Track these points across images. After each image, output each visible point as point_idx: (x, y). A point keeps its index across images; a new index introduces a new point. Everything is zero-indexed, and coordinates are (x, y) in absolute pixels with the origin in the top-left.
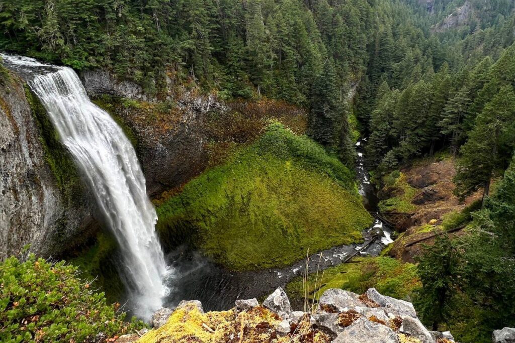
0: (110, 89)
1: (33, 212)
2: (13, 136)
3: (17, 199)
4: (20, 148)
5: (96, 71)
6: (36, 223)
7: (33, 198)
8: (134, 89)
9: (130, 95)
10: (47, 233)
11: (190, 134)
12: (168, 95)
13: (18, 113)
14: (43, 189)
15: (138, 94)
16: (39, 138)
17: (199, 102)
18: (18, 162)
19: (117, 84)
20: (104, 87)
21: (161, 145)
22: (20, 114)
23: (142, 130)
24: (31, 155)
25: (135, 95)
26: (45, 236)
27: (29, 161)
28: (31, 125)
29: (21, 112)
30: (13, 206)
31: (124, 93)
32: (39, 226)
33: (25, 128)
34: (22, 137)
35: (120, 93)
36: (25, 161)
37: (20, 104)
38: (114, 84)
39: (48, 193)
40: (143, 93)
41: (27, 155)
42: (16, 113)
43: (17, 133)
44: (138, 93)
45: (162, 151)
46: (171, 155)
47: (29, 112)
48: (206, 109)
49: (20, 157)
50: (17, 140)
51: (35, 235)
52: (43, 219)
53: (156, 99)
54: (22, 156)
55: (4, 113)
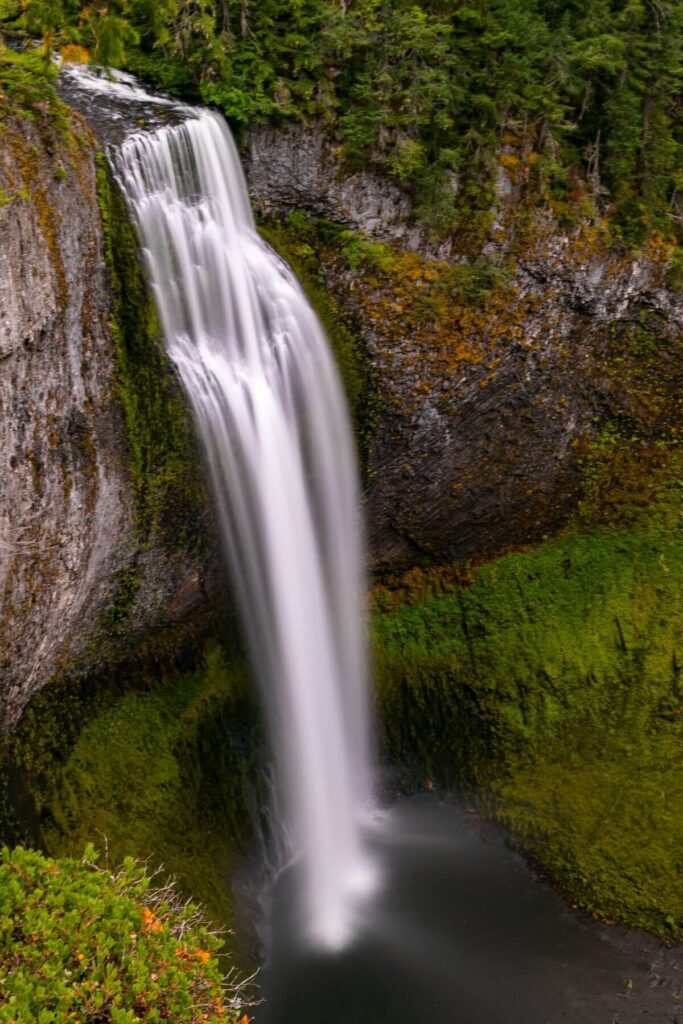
0: (315, 194)
1: (68, 534)
2: (54, 307)
3: (39, 489)
4: (65, 345)
5: (286, 132)
6: (70, 565)
7: (74, 494)
8: (387, 203)
9: (371, 224)
10: (89, 600)
11: (538, 390)
12: (490, 240)
13: (73, 241)
14: (98, 474)
15: (394, 222)
16: (110, 325)
17: (596, 278)
18: (55, 383)
19: (339, 180)
20: (300, 188)
21: (434, 412)
22: (76, 244)
23: (384, 350)
24: (85, 367)
25: (385, 225)
26: (84, 608)
27: (78, 387)
28: (98, 279)
29: (79, 240)
30: (27, 506)
31: (355, 215)
32: (75, 575)
33: (81, 289)
34: (73, 314)
35: (342, 212)
36: (71, 384)
37: (80, 215)
38: (330, 181)
39: (108, 488)
40: (411, 221)
41: (76, 369)
42: (68, 241)
43: (63, 300)
44: (397, 218)
45: (434, 431)
46: (458, 450)
47: (99, 241)
48: (611, 310)
49: (61, 372)
50: (60, 320)
51: (64, 598)
52: (86, 557)
53: (449, 248)
54: (64, 370)
55: (41, 238)
